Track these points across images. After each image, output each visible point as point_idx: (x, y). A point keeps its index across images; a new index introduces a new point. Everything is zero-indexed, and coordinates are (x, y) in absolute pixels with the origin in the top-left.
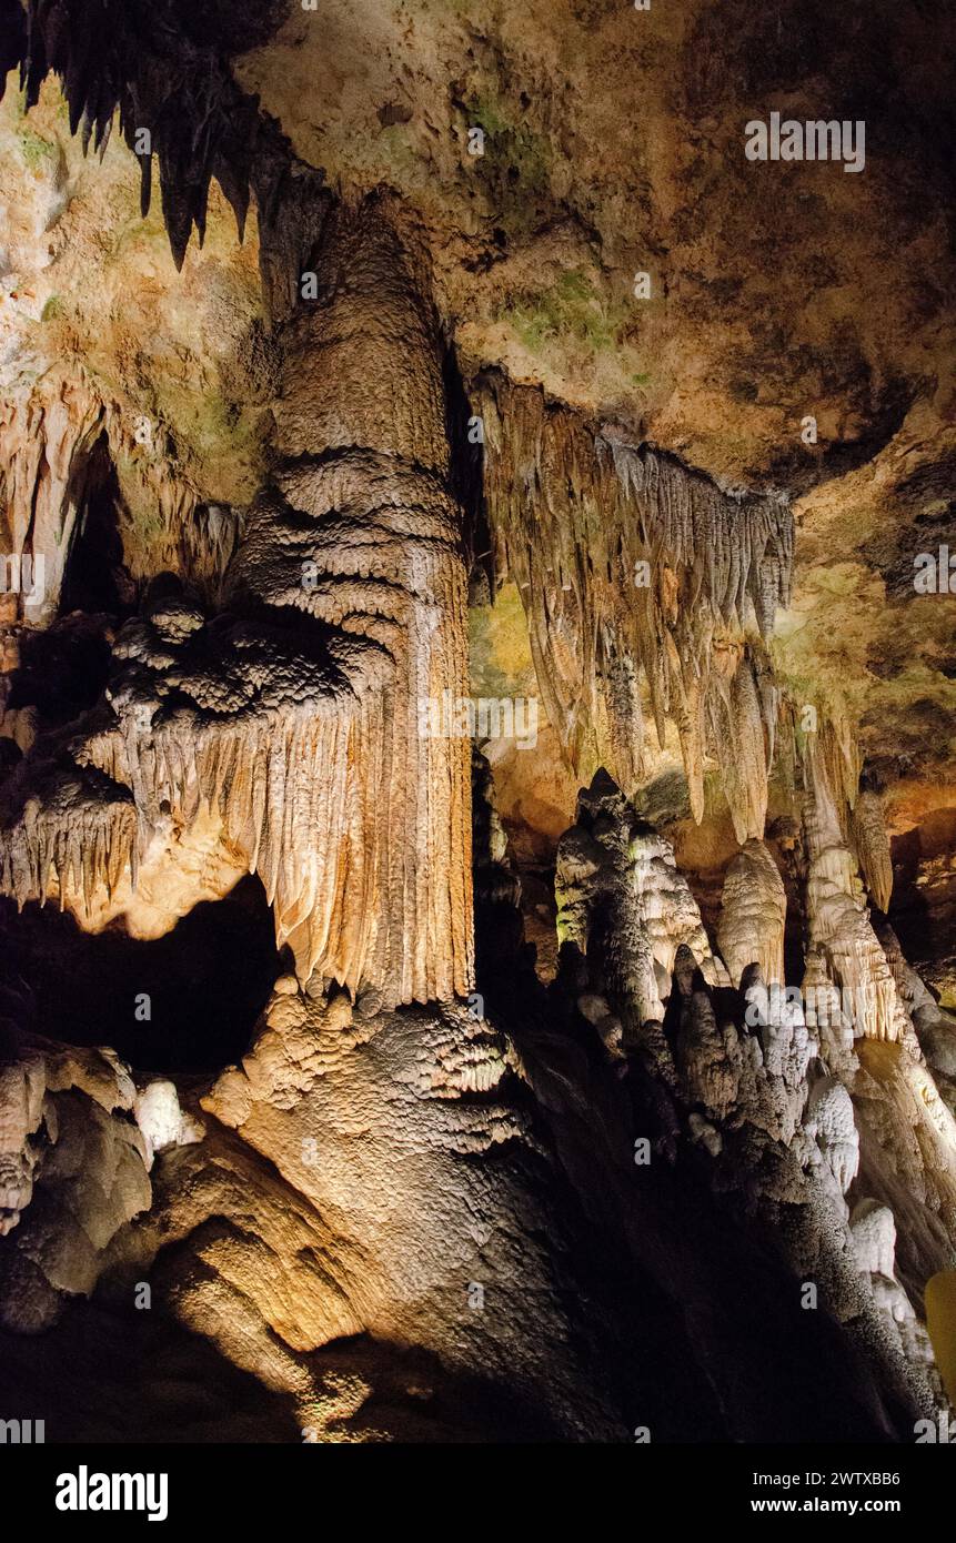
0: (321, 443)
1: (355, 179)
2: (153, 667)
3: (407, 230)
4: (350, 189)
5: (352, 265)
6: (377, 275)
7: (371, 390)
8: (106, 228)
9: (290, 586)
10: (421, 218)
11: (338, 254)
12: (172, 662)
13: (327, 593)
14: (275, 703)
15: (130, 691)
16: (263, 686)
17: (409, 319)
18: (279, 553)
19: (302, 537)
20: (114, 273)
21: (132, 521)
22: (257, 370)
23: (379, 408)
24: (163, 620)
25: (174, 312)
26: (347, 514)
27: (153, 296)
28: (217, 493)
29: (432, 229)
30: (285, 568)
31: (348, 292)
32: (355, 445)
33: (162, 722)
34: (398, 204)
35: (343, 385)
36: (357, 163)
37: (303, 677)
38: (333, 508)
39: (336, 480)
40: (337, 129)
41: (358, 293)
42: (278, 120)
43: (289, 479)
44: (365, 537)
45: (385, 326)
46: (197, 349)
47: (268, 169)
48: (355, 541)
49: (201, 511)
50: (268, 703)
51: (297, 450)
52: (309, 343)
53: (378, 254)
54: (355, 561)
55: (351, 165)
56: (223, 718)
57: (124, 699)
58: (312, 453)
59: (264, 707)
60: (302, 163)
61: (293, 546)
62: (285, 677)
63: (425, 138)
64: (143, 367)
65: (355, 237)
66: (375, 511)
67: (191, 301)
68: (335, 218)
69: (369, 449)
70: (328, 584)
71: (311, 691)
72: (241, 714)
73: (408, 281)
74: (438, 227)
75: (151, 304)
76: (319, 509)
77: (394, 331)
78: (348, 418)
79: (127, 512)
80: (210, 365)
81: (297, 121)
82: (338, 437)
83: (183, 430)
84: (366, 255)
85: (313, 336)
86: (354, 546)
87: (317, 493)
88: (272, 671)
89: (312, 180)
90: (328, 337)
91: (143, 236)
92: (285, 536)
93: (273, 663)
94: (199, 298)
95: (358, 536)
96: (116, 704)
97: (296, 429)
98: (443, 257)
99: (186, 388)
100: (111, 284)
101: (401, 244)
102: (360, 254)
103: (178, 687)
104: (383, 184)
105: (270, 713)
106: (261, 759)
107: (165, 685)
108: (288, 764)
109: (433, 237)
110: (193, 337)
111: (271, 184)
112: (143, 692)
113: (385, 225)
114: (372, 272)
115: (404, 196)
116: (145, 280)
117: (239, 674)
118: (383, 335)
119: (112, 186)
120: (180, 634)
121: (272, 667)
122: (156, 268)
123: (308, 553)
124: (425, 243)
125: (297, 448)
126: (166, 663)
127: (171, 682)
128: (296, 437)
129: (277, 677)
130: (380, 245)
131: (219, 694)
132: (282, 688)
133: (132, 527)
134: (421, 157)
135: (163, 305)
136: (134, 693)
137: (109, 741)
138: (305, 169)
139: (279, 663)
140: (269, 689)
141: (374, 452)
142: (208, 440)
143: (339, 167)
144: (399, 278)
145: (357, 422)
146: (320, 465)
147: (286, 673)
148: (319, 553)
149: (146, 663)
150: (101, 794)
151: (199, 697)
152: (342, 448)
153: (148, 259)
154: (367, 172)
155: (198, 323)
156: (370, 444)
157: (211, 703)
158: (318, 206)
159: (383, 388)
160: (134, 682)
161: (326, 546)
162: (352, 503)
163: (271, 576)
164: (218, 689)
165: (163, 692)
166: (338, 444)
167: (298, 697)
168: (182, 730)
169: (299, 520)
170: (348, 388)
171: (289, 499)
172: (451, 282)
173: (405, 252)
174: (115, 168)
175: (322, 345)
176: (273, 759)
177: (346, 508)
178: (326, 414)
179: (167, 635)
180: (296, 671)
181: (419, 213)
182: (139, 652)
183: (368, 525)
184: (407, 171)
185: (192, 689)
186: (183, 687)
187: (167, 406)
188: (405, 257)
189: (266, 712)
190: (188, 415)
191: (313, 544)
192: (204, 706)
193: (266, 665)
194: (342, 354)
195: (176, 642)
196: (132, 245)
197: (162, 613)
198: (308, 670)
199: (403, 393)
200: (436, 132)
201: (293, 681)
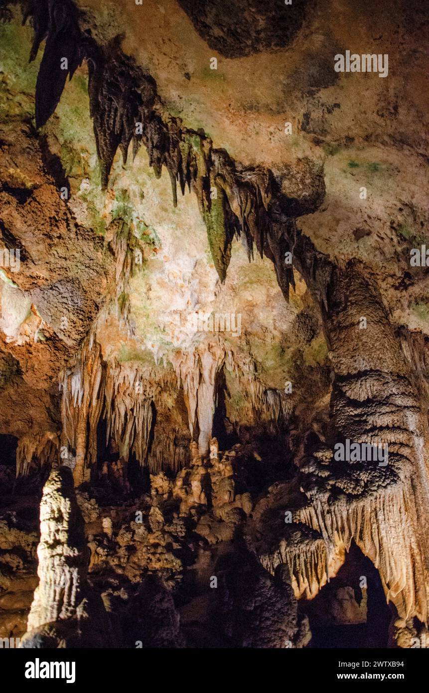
0: (355, 369)
1: (343, 257)
2: (321, 476)
3: (368, 276)
4: (342, 261)
5: (350, 292)
6: (363, 296)
7: (373, 345)
8: (235, 283)
9: (361, 434)
10: (373, 270)
11: (341, 288)
12: (329, 473)
13: (377, 435)
14: (375, 488)
15: (316, 488)
16: (367, 480)
17: (380, 313)
18: (352, 419)
19: (358, 411)
20: (236, 300)
21: (230, 398)
22: (299, 335)
23: (378, 352)
24: (319, 454)
25: (261, 313)
26: (376, 399)
27: (252, 308)
28: (271, 384)
29: (378, 274)
30: (357, 426)
31: (352, 304)
32: (371, 369)
33: (333, 501)
34: (362, 265)
35: (360, 344)
36: (344, 251)
37: (383, 475)
38: (368, 397)
39: (368, 385)
40: (334, 239)
41: (357, 304)
42: (309, 238)
43: (345, 386)
44: (388, 409)
45: (372, 317)
46: (271, 328)
47: (309, 257)
48: (383, 411)
49: (265, 393)
50: (372, 489)
51: (345, 372)
52: (339, 326)
53: (360, 287)
54: (385, 420)
55: (341, 252)
56: (357, 497)
57: (314, 492)
58: (353, 373)
59: (371, 491)
60: (320, 253)
61: (356, 416)
62: (376, 476)
63: (376, 240)
64: (248, 336)
65: (347, 280)
66: (387, 397)
67: (269, 309)
68: (336, 273)
69: (377, 371)
70: (377, 431)
71: (388, 481)
72: (363, 495)
73: (375, 297)
74: (380, 273)
75: (251, 311)
76: (363, 397)
77: (376, 319)
78: (366, 358)
79: (229, 395)
80: (276, 333)
81: (317, 237)
82: (363, 366)
83: (260, 360)
84: (355, 288)
85: (341, 323)
86: (384, 414)
87: (361, 391)
88: (370, 473)
89: (324, 259)
90: (348, 324)
91: (248, 285)
92: (351, 411)
93: (369, 470)
94: (273, 307)
95: (384, 409)
96: (308, 494)
97: (342, 364)
98: (384, 285)
99: (264, 343)
100: (235, 305)
101: (367, 282)
102: (352, 288)
103: (335, 484)
104: (355, 258)
105: (375, 493)
106: (373, 514)
107: (329, 484)
108: (384, 515)
109: (378, 277)
110: (269, 323)
111: (311, 263)
112: (322, 489)
113: (359, 275)
114: (360, 295)
115: (364, 262)
116: (248, 301)
117: (356, 476)
118: (372, 321)
119: (239, 267)
120: (327, 460)
121: (369, 472)
122: (253, 297)
123: (364, 418)
124: (376, 280)
125: (344, 372)
126: (327, 474)
127: (331, 482)
128: (343, 367)
129: (373, 476)
130: (359, 283)
131: (352, 486)
132: (377, 481)
133: (231, 401)
134: (377, 248)
135: (256, 311)
136: (318, 489)
137: (308, 511)
138: (322, 255)
139: (372, 470)
140: (371, 482)
141: (381, 371)
142: (270, 363)
143: (336, 253)
144: (371, 296)
145: (370, 359)
146: (358, 379)
147: (376, 474)
148: (369, 418)
149: (317, 475)
150: (310, 536)
151: (344, 488)
152: (366, 371)
153: (249, 293)
154: (348, 254)
155: (272, 317)
156: (378, 368)
157: (350, 491)
158: (328, 269)
159: (378, 344)
160: (317, 483)
161: (371, 414)
162: (377, 394)
163: (352, 430)
164: (351, 484)
165: (329, 487)
166: (363, 369)
167: (384, 485)
168: (342, 504)
169: (355, 404)
170: (363, 345)
171: (348, 394)
172: (388, 295)
173: (370, 285)
174: (241, 261)
175: (346, 327)
176: (378, 514)
177: (375, 397)
178: (355, 356)
179: (322, 461)
180: (380, 473)
181: (371, 268)
182: (314, 470)
183: (387, 403)
184: (371, 254)
185: (341, 485)
186: (337, 484)
187: (255, 352)
188: (370, 287)
189: (373, 493)
190: (262, 354)
191: (365, 414)
192: (347, 493)
193: (366, 470)
194: (357, 331)
195: (327, 464)
196: (243, 288)
197: (319, 452)
198: (384, 472)
199: (386, 345)
200: (382, 239)
201: (380, 477)
